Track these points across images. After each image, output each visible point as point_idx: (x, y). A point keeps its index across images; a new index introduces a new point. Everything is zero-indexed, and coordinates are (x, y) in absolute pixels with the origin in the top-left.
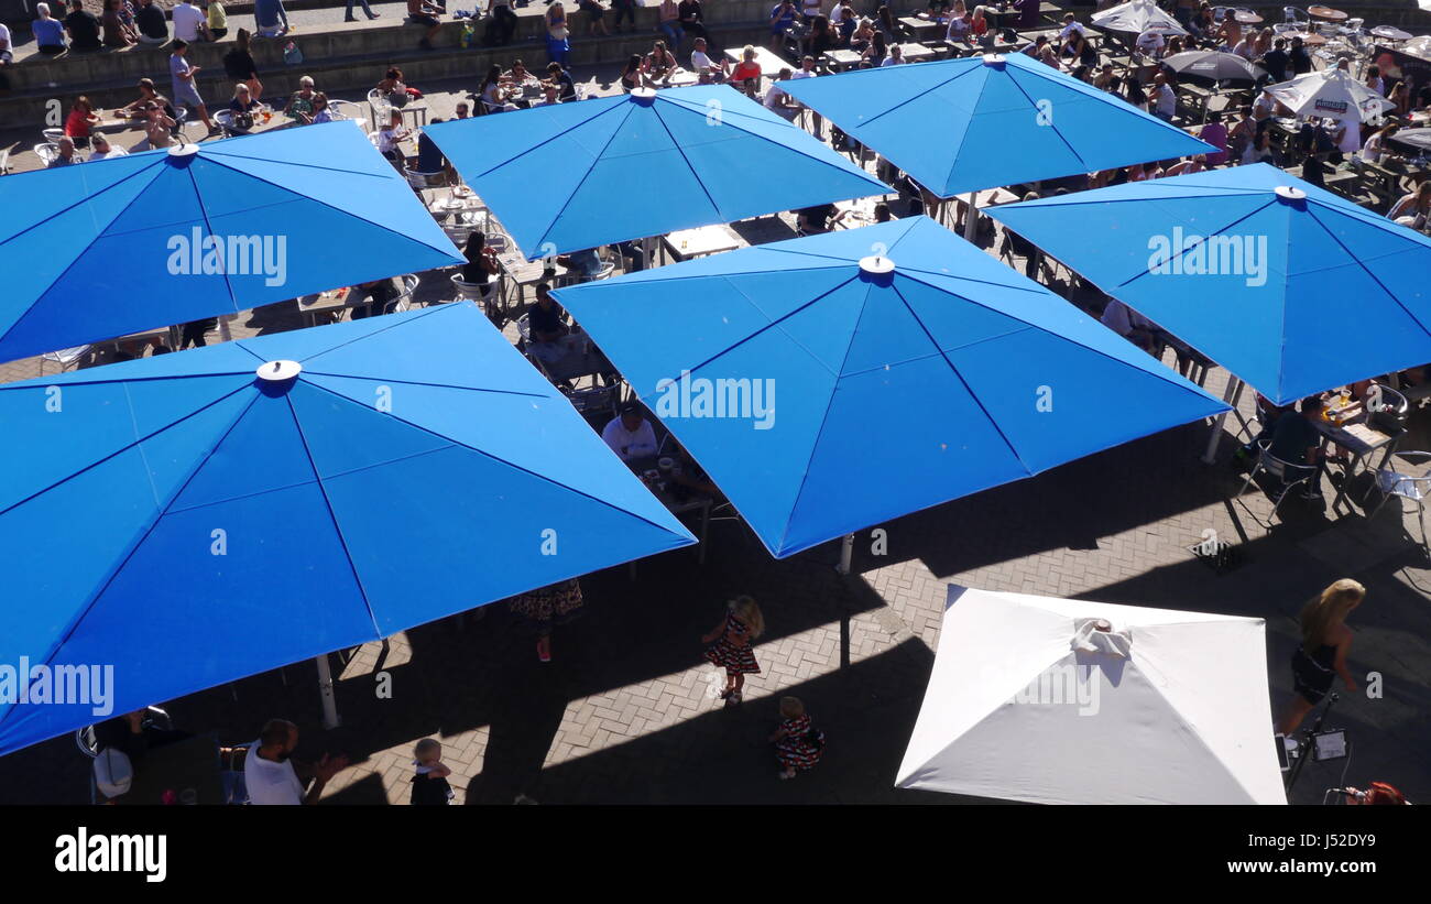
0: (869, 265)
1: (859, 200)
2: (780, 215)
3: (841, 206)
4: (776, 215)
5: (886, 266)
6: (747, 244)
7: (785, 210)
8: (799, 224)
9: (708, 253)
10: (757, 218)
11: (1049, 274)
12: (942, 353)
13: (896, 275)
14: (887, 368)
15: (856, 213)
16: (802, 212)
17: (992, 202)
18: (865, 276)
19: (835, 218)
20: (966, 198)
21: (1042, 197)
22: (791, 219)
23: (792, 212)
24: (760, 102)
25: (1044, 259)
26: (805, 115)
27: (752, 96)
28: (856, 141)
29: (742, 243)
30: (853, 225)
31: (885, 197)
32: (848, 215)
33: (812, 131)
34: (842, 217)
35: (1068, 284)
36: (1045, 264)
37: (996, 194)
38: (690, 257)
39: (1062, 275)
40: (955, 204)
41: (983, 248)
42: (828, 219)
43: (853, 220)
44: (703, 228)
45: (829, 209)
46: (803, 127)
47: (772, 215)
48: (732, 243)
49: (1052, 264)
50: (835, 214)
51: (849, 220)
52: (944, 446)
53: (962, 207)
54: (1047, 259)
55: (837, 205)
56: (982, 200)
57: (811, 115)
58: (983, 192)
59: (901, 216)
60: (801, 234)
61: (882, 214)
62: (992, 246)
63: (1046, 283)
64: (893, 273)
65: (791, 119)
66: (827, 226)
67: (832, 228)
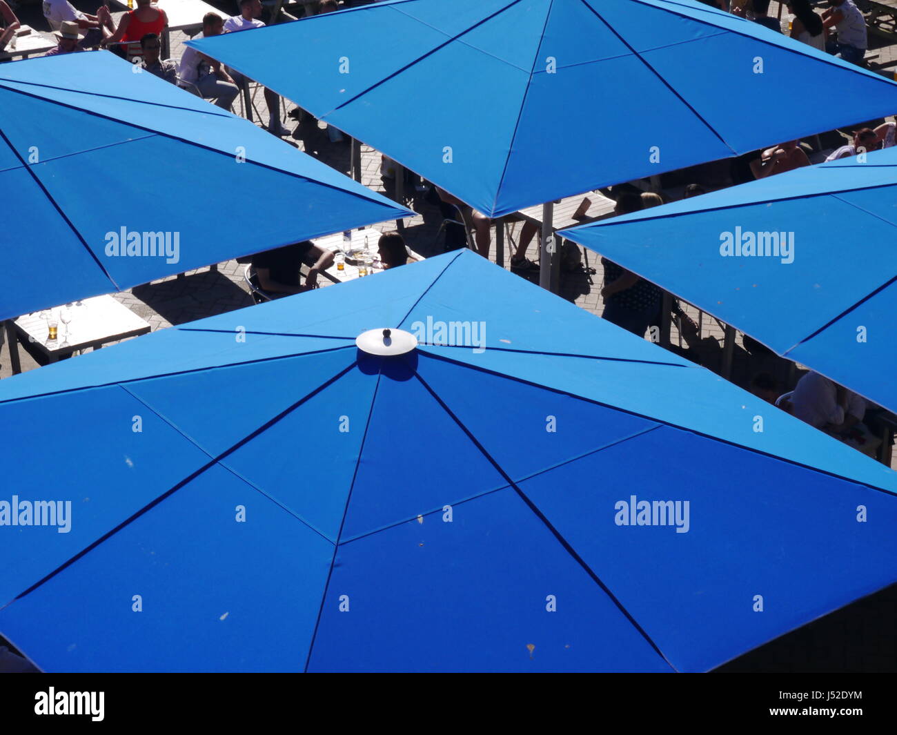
0: (371, 342)
1: (355, 233)
2: (221, 268)
3: (326, 244)
4: (214, 268)
5: (403, 342)
6: (166, 324)
7: (228, 259)
8: (254, 280)
9: (97, 344)
10: (181, 276)
11: (689, 330)
12: (513, 485)
13: (420, 357)
14: (421, 520)
15: (352, 253)
16: (258, 261)
17: (580, 216)
18: (367, 362)
19: (316, 266)
20: (535, 213)
21: (667, 200)
22: (239, 273)
23: (241, 261)
24: (168, 76)
25: (678, 305)
26: (252, 91)
27: (153, 67)
28: (342, 134)
29: (157, 322)
30: (349, 274)
31: (400, 223)
32: (338, 259)
33: (266, 119)
34: (329, 262)
35: (722, 344)
36: (681, 314)
37: (586, 203)
38: (65, 354)
39: (711, 329)
40: (520, 226)
41: (571, 298)
42: (304, 269)
43: (346, 266)
44: (85, 302)
45: (306, 252)
46: (250, 117)
47: (207, 269)
48: (139, 323)
49: (692, 314)
50: (316, 260)
51: (341, 268)
52: (531, 647)
53: (531, 228)
54: (683, 306)
55: (319, 243)
56: (563, 214)
57: (261, 91)
58: (563, 201)
59: (428, 252)
60: (258, 298)
61: (393, 251)
62: (587, 291)
63: (685, 346)
64: (416, 352)
65: (226, 104)
66: (303, 281)
67: (312, 284)
